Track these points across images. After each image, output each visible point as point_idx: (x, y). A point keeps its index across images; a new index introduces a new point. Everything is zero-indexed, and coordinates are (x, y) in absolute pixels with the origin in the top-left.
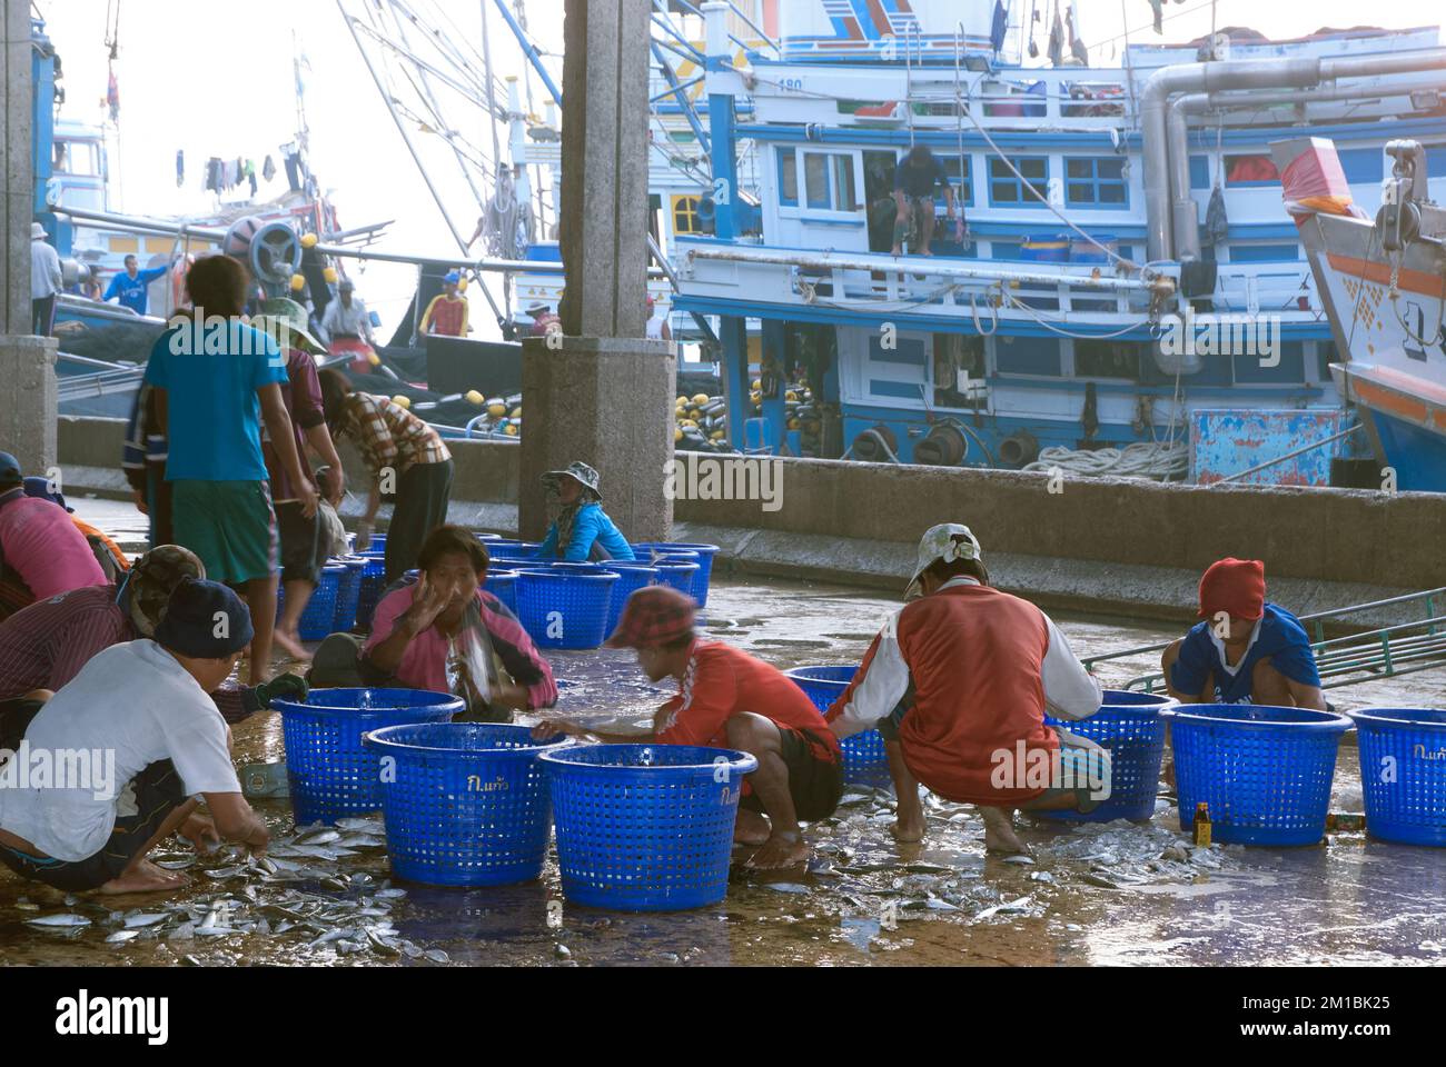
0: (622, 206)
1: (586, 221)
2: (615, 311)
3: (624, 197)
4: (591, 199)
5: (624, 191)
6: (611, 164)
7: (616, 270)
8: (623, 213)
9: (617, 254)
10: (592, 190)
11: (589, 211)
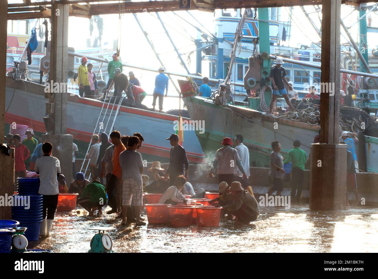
0: (335, 111)
1: (329, 115)
2: (334, 137)
3: (336, 109)
4: (330, 110)
5: (336, 107)
6: (333, 101)
7: (334, 127)
8: (335, 113)
9: (334, 123)
10: (330, 107)
11: (330, 113)
